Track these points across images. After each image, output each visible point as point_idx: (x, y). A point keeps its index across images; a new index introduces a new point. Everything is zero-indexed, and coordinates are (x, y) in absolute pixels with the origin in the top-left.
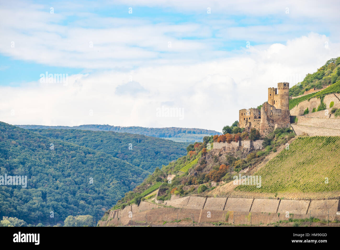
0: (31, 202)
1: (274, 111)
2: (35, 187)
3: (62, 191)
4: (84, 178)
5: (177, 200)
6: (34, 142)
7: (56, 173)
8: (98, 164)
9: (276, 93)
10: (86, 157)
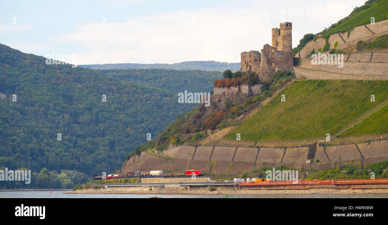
0: (96, 152)
1: (275, 54)
2: (103, 136)
3: (133, 139)
4: (159, 124)
5: (172, 150)
6: (103, 85)
7: (127, 119)
8: (175, 108)
9: (280, 34)
10: (161, 101)
